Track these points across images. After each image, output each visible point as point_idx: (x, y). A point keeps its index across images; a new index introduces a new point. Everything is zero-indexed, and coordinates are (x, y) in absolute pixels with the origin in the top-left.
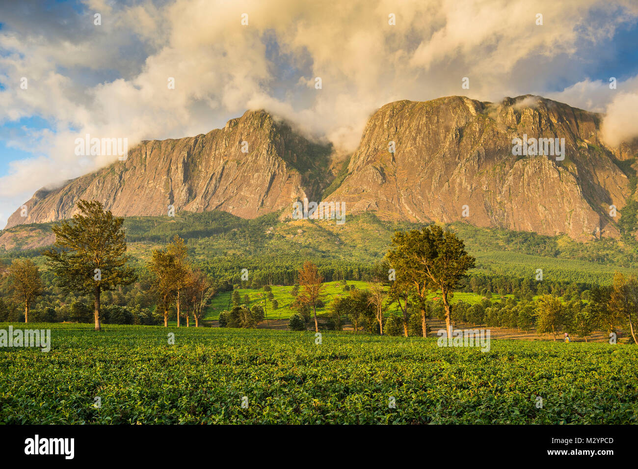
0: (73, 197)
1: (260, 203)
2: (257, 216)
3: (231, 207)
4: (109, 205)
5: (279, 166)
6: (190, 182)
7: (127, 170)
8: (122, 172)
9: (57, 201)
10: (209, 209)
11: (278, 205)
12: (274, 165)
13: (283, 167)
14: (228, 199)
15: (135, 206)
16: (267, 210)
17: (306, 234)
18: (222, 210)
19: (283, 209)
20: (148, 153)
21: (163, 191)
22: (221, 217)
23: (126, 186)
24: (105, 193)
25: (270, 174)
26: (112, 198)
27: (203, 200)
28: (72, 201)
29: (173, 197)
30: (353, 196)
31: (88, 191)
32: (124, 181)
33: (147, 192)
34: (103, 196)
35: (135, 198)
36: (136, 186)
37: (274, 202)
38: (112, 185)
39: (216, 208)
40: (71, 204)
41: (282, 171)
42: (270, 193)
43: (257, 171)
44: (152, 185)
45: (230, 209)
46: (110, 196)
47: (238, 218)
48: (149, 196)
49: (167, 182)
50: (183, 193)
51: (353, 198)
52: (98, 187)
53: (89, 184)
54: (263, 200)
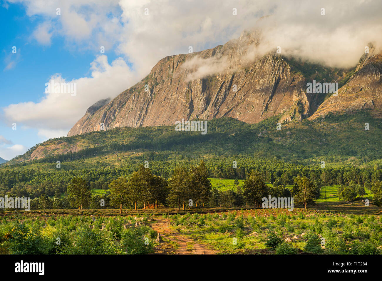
0: (115, 112)
1: (264, 108)
2: (261, 120)
3: (238, 113)
4: (142, 117)
5: (283, 71)
6: (208, 92)
7: (157, 84)
8: (153, 86)
9: (102, 115)
10: (218, 117)
11: (280, 109)
12: (279, 69)
13: (287, 71)
14: (236, 106)
15: (161, 117)
16: (270, 114)
17: (294, 136)
18: (230, 116)
19: (285, 112)
20: (175, 67)
21: (184, 102)
22: (227, 123)
23: (156, 99)
24: (139, 106)
25: (274, 79)
26: (144, 112)
27: (213, 108)
28: (114, 115)
29: (193, 106)
30: (350, 95)
31: (126, 105)
32: (155, 94)
33: (171, 103)
34: (137, 109)
35: (162, 109)
36: (163, 98)
37: (277, 105)
38: (144, 98)
39: (225, 114)
40: (113, 118)
41: (286, 75)
42: (274, 98)
43: (263, 77)
44: (175, 96)
45: (238, 115)
46: (143, 109)
47: (244, 123)
48: (173, 107)
49: (187, 93)
50: (202, 102)
51: (350, 98)
52: (133, 101)
53: (128, 99)
54: (267, 105)
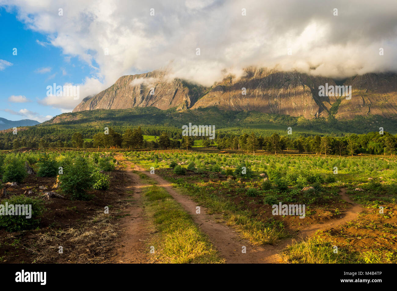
0: (97, 101)
1: (170, 103)
2: (168, 109)
3: (157, 105)
4: (111, 104)
5: (179, 86)
6: (143, 94)
7: (119, 89)
8: (116, 90)
9: (90, 103)
10: (147, 106)
11: (177, 104)
12: (177, 85)
13: (181, 86)
14: (156, 101)
15: (120, 105)
16: (172, 106)
17: (183, 117)
18: (153, 106)
19: (179, 105)
20: (128, 81)
21: (131, 98)
22: (152, 109)
23: (118, 96)
24: (109, 99)
25: (175, 89)
26: (111, 102)
27: (146, 102)
28: (96, 103)
29: (136, 101)
30: (209, 99)
31: (103, 98)
32: (117, 94)
33: (125, 98)
34: (108, 100)
35: (120, 101)
36: (121, 96)
37: (176, 102)
38: (112, 96)
39: (151, 105)
40: (96, 104)
41: (181, 88)
42: (174, 99)
43: (170, 88)
44: (127, 95)
45: (157, 106)
46: (111, 101)
47: (160, 110)
48: (126, 100)
49: (133, 94)
50: (140, 99)
51: (209, 100)
52: (106, 96)
53: (103, 95)
54: (171, 102)
